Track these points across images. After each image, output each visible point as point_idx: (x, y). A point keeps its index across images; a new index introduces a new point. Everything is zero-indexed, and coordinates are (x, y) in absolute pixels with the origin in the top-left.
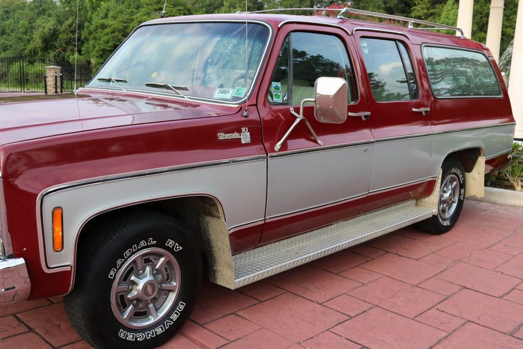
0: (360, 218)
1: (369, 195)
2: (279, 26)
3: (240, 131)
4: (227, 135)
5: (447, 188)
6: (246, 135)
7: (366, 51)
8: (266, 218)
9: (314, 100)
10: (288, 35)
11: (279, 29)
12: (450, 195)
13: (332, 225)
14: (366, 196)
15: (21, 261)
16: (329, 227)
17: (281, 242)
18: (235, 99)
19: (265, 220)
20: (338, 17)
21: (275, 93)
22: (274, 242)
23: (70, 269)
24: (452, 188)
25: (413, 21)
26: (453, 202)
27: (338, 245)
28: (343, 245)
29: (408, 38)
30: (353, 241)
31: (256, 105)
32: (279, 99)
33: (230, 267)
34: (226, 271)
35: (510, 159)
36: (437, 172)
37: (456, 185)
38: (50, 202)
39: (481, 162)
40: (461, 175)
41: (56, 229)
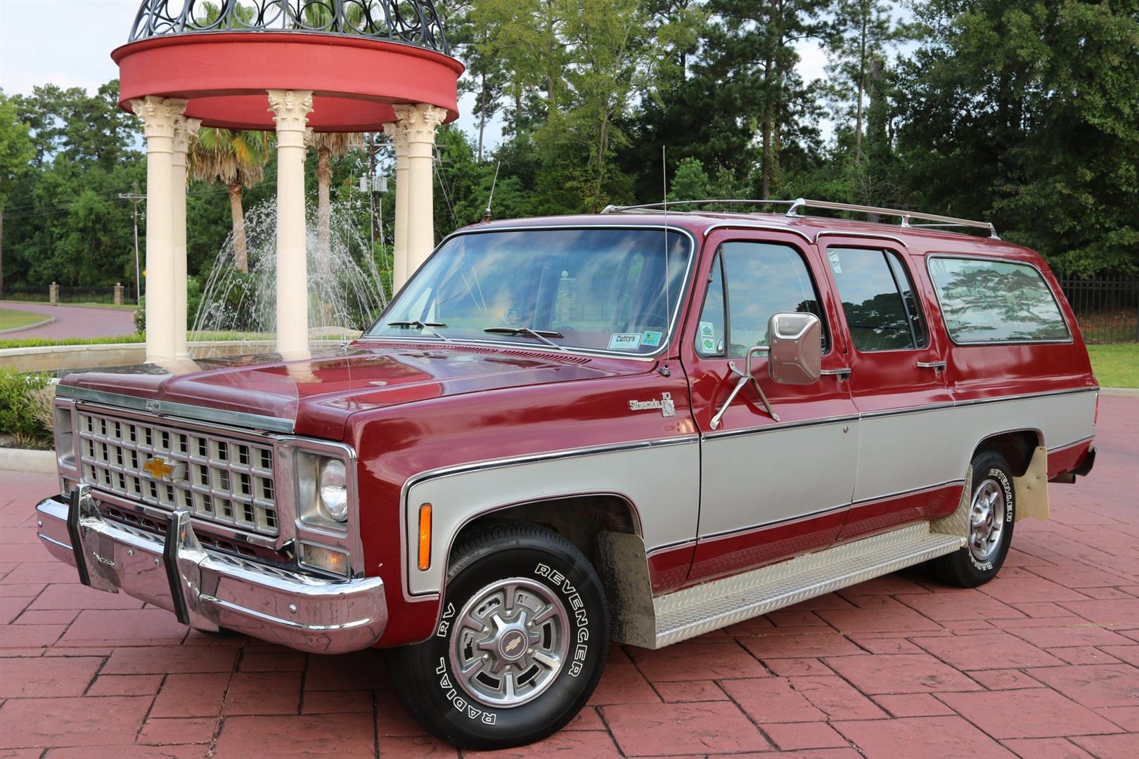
0: (838, 548)
1: (852, 507)
2: (705, 234)
3: (660, 398)
4: (642, 403)
5: (981, 504)
6: (670, 405)
7: (837, 269)
8: (699, 536)
9: (768, 348)
10: (719, 247)
11: (705, 238)
12: (988, 516)
13: (793, 558)
14: (848, 509)
15: (377, 582)
16: (789, 562)
17: (717, 582)
18: (644, 349)
19: (697, 540)
20: (789, 214)
21: (705, 340)
22: (706, 582)
23: (437, 598)
24: (990, 504)
25: (909, 216)
26: (995, 529)
27: (808, 588)
28: (816, 589)
29: (904, 246)
30: (831, 584)
31: (680, 358)
32: (711, 349)
33: (650, 612)
34: (640, 621)
35: (1093, 452)
36: (962, 472)
37: (997, 499)
38: (417, 496)
39: (1041, 456)
40: (1005, 481)
41: (423, 537)
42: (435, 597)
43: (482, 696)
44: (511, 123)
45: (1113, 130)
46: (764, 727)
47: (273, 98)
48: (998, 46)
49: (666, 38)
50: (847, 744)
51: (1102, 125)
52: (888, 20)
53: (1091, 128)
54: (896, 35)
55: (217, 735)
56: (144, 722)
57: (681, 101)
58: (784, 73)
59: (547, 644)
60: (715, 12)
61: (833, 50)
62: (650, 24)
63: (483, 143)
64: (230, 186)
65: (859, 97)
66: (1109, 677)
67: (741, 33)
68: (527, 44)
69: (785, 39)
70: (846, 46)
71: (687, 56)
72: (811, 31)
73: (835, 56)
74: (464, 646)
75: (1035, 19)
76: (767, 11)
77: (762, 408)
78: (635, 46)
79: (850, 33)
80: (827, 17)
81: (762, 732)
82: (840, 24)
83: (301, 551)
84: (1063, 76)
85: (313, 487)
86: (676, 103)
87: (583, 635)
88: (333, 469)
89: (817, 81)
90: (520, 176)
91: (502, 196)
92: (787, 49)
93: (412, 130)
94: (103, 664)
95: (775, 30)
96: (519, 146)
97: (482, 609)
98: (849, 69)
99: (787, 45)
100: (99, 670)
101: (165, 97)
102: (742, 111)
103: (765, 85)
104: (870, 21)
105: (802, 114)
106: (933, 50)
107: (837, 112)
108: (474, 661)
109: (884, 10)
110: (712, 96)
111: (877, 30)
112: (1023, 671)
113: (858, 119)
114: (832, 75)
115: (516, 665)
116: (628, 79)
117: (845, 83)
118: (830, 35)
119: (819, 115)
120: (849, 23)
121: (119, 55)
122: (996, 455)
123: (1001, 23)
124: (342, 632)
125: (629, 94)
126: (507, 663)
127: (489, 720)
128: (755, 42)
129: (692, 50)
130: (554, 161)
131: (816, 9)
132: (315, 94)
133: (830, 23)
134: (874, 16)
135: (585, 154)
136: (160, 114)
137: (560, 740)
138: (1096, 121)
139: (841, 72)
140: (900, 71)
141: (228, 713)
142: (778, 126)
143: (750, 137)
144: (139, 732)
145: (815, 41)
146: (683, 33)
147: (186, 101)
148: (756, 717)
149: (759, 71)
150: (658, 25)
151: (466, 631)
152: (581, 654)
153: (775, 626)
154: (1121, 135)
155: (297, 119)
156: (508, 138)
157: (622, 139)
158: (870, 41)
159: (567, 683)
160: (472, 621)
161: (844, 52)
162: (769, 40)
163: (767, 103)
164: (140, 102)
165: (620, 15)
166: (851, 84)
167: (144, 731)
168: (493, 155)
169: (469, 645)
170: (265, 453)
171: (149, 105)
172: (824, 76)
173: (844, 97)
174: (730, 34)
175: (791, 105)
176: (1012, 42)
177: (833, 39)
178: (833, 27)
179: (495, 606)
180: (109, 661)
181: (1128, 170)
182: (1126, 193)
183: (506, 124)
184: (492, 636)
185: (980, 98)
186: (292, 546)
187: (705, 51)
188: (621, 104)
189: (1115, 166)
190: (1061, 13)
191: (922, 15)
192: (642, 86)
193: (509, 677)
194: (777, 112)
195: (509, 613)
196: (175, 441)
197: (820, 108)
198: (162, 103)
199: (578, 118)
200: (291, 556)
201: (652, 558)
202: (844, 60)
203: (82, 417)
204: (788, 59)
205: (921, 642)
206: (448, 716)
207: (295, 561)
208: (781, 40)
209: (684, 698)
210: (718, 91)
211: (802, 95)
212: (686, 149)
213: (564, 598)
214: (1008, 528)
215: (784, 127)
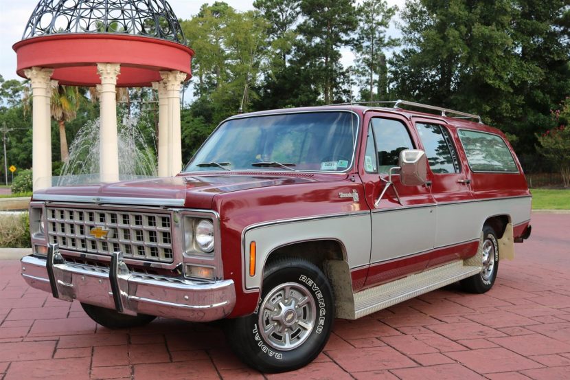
0: (426, 272)
1: (434, 250)
3: (352, 192)
4: (345, 194)
5: (485, 252)
6: (356, 196)
7: (421, 133)
8: (371, 262)
9: (400, 168)
10: (370, 120)
11: (364, 115)
12: (488, 257)
13: (407, 276)
14: (432, 251)
15: (231, 282)
16: (405, 278)
18: (339, 169)
19: (369, 264)
20: (395, 107)
21: (368, 165)
23: (259, 291)
24: (488, 252)
25: (445, 111)
26: (491, 264)
31: (358, 173)
33: (351, 300)
34: (346, 306)
35: (530, 227)
36: (479, 234)
37: (491, 250)
38: (249, 237)
39: (510, 228)
40: (494, 240)
41: (252, 259)
42: (257, 291)
43: (275, 345)
44: (198, 90)
45: (499, 86)
46: (410, 356)
47: (100, 67)
48: (443, 46)
49: (275, 47)
50: (454, 362)
51: (494, 84)
52: (384, 37)
53: (489, 86)
54: (388, 44)
55: (133, 373)
56: (90, 369)
57: (284, 77)
58: (334, 63)
59: (305, 318)
60: (300, 33)
61: (358, 52)
62: (268, 40)
63: (184, 100)
64: (59, 121)
65: (371, 75)
66: (565, 328)
67: (313, 44)
68: (207, 50)
69: (334, 47)
70: (364, 50)
71: (286, 55)
72: (347, 43)
73: (359, 55)
74: (265, 319)
75: (461, 33)
76: (325, 33)
77: (396, 199)
78: (261, 51)
79: (366, 43)
80: (354, 35)
81: (410, 358)
82: (360, 39)
83: (186, 269)
84: (475, 61)
85: (191, 236)
86: (281, 78)
87: (323, 312)
88: (203, 225)
89: (351, 67)
90: (204, 116)
91: (195, 126)
92: (335, 51)
93: (169, 84)
94: (57, 344)
95: (330, 42)
96: (203, 101)
97: (274, 299)
98: (366, 61)
99: (335, 49)
100: (56, 347)
101: (42, 67)
102: (314, 82)
103: (325, 69)
104: (375, 37)
105: (343, 83)
106: (410, 50)
107: (361, 82)
108: (270, 327)
109: (382, 32)
110: (299, 74)
111: (379, 42)
112: (524, 327)
113: (371, 85)
114: (357, 64)
115: (291, 328)
116: (258, 67)
117: (364, 68)
118: (356, 45)
119: (352, 83)
120: (365, 39)
121: (17, 47)
122: (490, 228)
123: (445, 35)
124: (212, 309)
125: (258, 74)
126: (286, 327)
127: (279, 356)
128: (319, 48)
129: (289, 52)
130: (221, 108)
131: (349, 32)
132: (122, 65)
133: (356, 39)
134: (377, 35)
135: (237, 104)
136: (39, 76)
137: (312, 367)
138: (491, 82)
139: (362, 63)
140: (394, 60)
141: (134, 363)
142: (332, 89)
143: (319, 94)
144: (90, 373)
145: (349, 48)
146: (285, 43)
147: (53, 70)
148: (405, 352)
149: (322, 62)
150: (272, 40)
151: (266, 311)
152: (322, 322)
153: (394, 313)
154: (503, 89)
155: (112, 78)
156: (196, 98)
157: (256, 97)
158: (376, 47)
159: (315, 337)
160: (269, 306)
161: (363, 53)
162: (326, 47)
163: (327, 78)
164: (29, 70)
165: (253, 35)
166: (367, 68)
167: (92, 373)
168: (190, 106)
169: (267, 318)
170: (164, 219)
171: (34, 71)
172: (354, 65)
173: (364, 75)
174: (307, 44)
175: (338, 79)
176: (451, 44)
177: (357, 47)
178: (357, 41)
179: (280, 298)
180: (60, 342)
181: (506, 106)
182: (506, 117)
183: (195, 91)
184: (279, 313)
185: (434, 73)
186: (181, 266)
187: (295, 53)
188: (254, 79)
189: (500, 104)
190: (473, 30)
191: (405, 32)
192: (264, 70)
193: (287, 335)
194: (331, 82)
195: (286, 301)
196: (108, 218)
197: (352, 80)
198: (40, 70)
199: (233, 86)
200: (180, 273)
201: (353, 273)
202: (363, 56)
203: (48, 211)
204: (336, 56)
205: (469, 317)
206: (259, 355)
207: (182, 275)
208: (332, 47)
209: (366, 346)
210: (302, 72)
211: (343, 74)
212: (287, 101)
213: (313, 293)
214: (496, 264)
215: (335, 90)
